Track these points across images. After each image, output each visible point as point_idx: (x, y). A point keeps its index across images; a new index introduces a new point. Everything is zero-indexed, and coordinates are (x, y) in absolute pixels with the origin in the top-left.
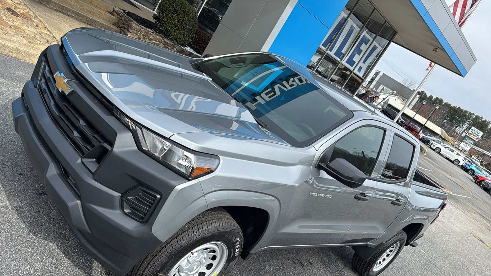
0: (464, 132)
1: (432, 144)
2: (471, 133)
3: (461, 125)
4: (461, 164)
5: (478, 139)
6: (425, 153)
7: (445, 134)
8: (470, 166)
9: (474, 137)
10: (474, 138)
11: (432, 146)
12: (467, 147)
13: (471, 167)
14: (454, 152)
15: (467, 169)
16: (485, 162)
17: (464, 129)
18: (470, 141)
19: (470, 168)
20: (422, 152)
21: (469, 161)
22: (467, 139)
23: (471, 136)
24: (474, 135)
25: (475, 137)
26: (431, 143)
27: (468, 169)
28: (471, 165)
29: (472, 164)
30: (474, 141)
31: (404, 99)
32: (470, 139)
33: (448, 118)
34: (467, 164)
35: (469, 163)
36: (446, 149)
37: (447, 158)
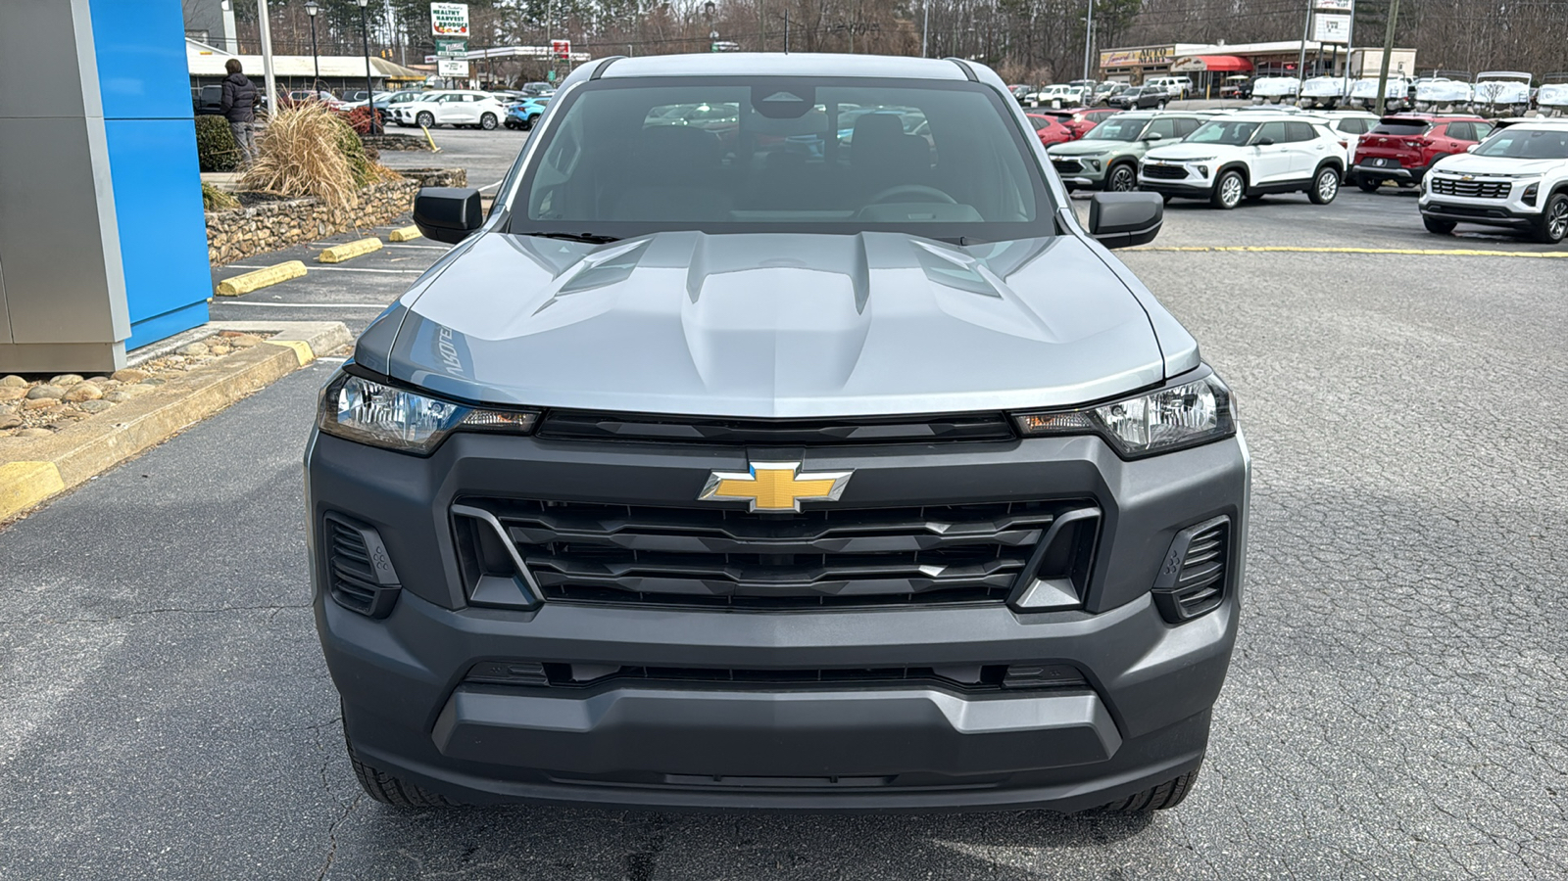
0: (399, 31)
1: (399, 113)
2: (441, 24)
3: (378, 18)
4: (502, 119)
5: (468, 29)
6: (429, 145)
7: (388, 66)
8: (526, 110)
9: (453, 28)
10: (456, 31)
11: (405, 119)
12: (458, 67)
13: (529, 111)
14: (464, 98)
15: (523, 121)
16: (511, 78)
17: (393, 25)
18: (455, 45)
19: (528, 114)
20: (422, 148)
21: (508, 98)
22: (441, 45)
23: (448, 31)
24: (450, 25)
25: (457, 28)
26: (392, 111)
27: (526, 119)
28: (524, 105)
29: (524, 102)
30: (461, 39)
31: (196, 34)
32: (451, 41)
33: (333, 20)
34: (514, 110)
35: (515, 104)
36: (440, 104)
37: (458, 127)
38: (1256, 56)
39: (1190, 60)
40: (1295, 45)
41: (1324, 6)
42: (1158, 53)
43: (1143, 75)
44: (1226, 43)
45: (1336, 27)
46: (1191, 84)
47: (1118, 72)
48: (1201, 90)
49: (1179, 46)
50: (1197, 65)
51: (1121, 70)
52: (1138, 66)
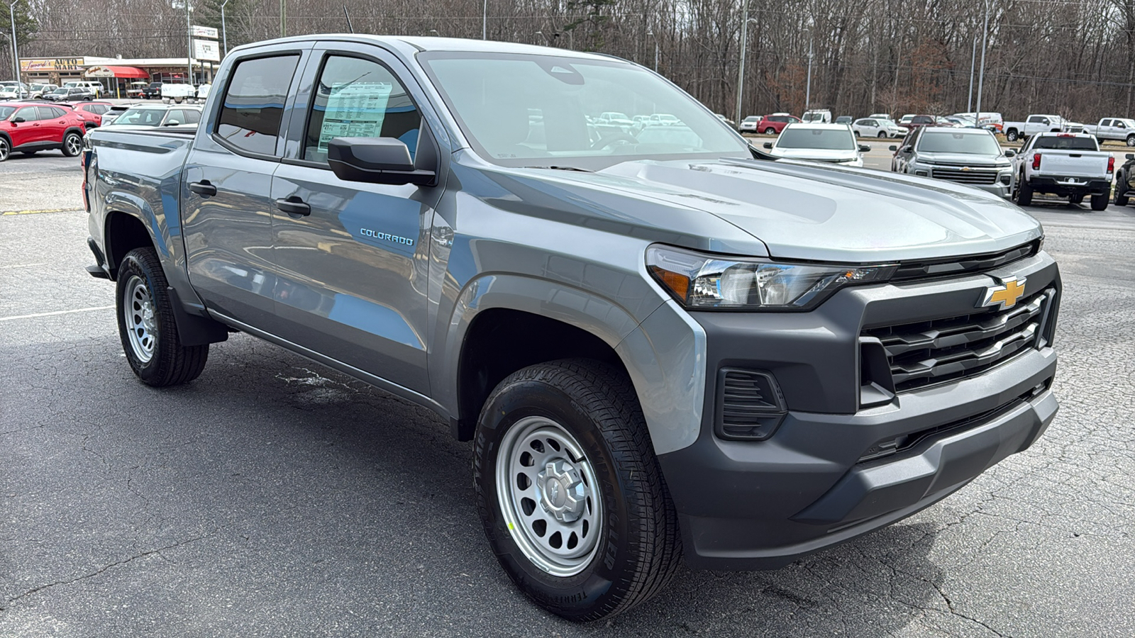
38: (150, 68)
39: (100, 69)
40: (183, 61)
41: (200, 34)
42: (70, 62)
43: (60, 79)
44: (123, 58)
45: (210, 50)
46: (102, 87)
47: (38, 76)
48: (111, 92)
49: (86, 58)
50: (106, 73)
51: (40, 74)
52: (55, 72)
